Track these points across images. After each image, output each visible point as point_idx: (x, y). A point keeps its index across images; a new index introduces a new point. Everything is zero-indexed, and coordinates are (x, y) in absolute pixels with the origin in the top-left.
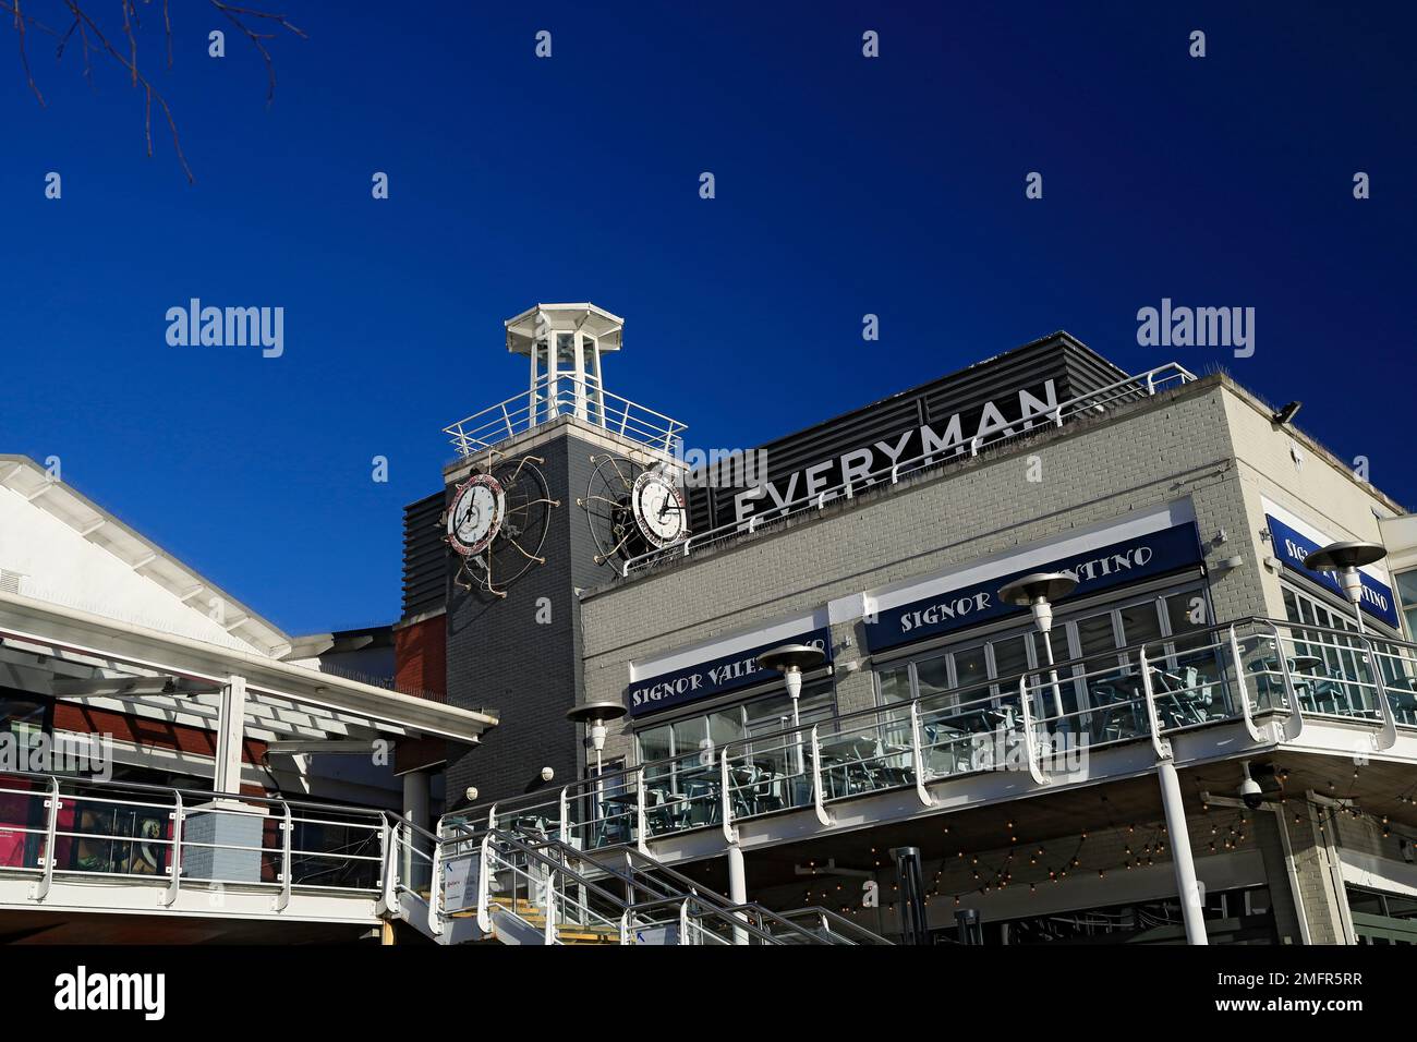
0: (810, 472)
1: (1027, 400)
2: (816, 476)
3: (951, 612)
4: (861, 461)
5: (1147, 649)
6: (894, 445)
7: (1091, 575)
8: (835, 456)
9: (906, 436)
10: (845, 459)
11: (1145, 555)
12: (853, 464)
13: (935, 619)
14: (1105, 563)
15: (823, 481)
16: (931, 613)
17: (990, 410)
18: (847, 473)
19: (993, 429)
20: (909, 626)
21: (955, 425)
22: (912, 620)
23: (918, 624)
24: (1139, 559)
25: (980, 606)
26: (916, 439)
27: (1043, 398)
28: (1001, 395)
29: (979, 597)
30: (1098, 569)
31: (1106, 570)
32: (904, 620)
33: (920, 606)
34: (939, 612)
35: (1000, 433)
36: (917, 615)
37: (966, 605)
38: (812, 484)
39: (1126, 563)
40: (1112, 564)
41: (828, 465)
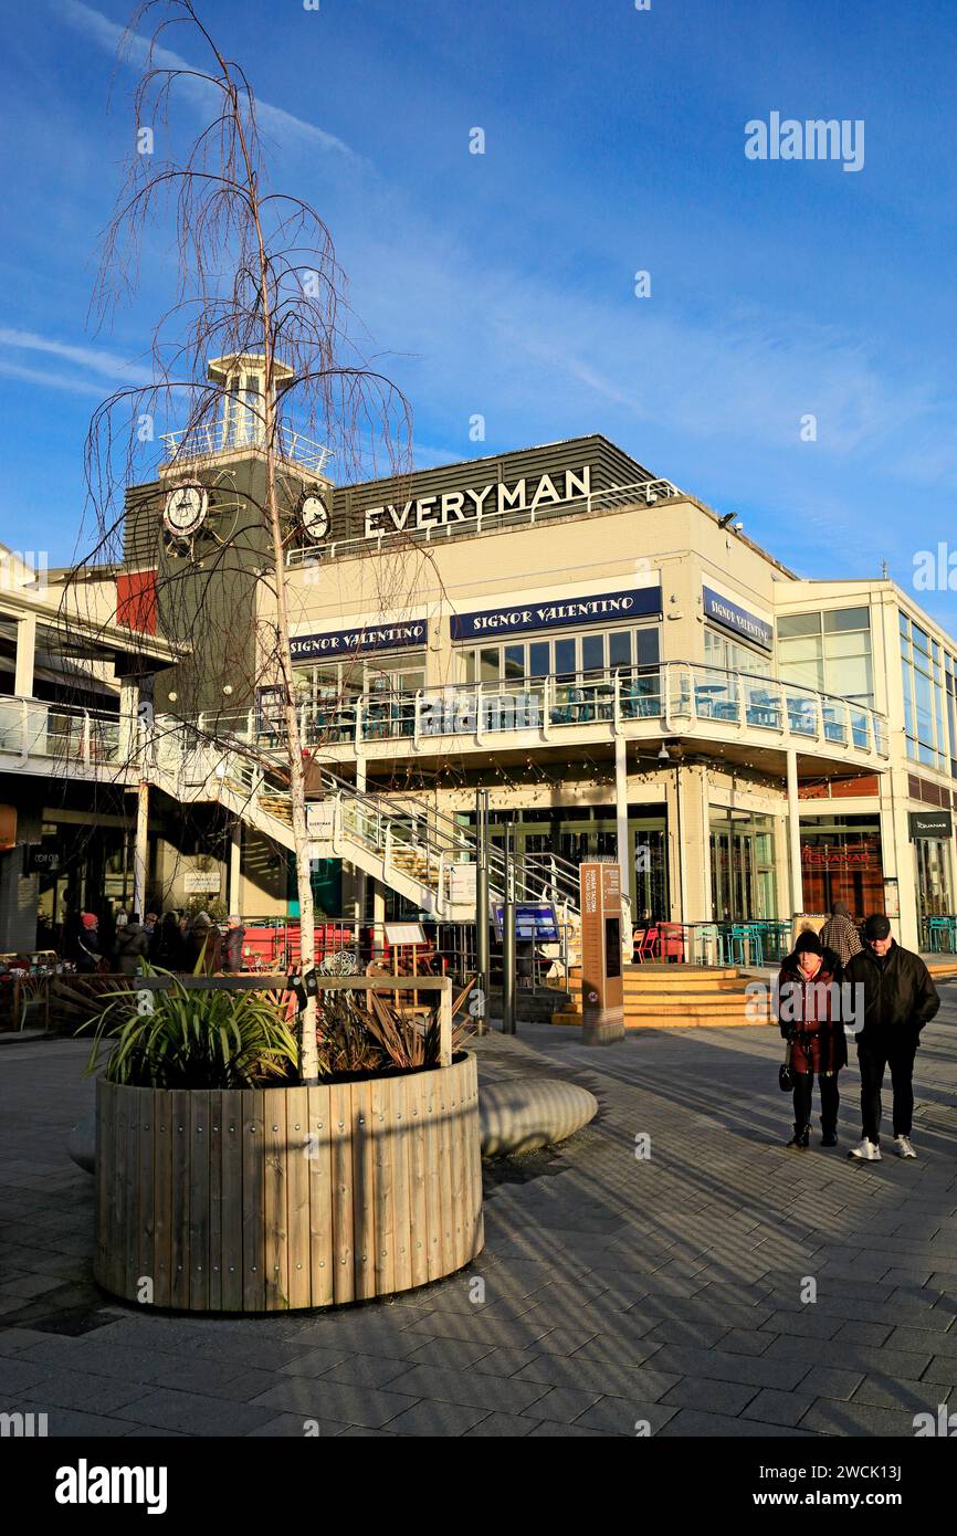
0: (420, 504)
1: (571, 478)
2: (424, 506)
3: (506, 621)
4: (456, 501)
5: (621, 670)
6: (479, 494)
7: (595, 610)
8: (438, 493)
9: (488, 489)
10: (445, 498)
11: (628, 602)
12: (450, 502)
13: (496, 623)
14: (604, 603)
15: (428, 511)
16: (494, 620)
17: (546, 480)
18: (446, 508)
19: (546, 494)
20: (479, 626)
21: (521, 487)
22: (481, 623)
23: (485, 625)
24: (624, 605)
25: (525, 620)
26: (495, 490)
27: (580, 476)
28: (554, 470)
29: (525, 614)
30: (599, 606)
31: (604, 609)
32: (476, 621)
33: (488, 614)
34: (499, 620)
35: (550, 498)
36: (484, 620)
37: (516, 617)
38: (420, 512)
39: (617, 606)
40: (608, 605)
41: (433, 500)
